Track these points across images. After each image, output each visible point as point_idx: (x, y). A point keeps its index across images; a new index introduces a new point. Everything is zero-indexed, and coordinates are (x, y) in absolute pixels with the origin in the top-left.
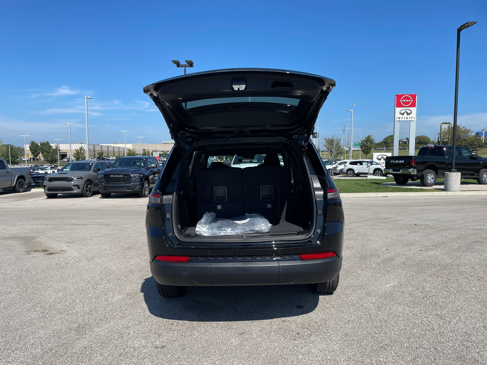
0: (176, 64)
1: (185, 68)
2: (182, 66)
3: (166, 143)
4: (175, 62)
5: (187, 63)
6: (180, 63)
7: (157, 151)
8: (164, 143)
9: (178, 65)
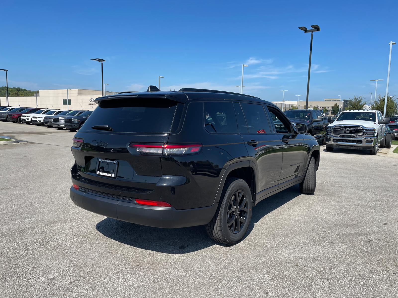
0: (304, 30)
1: (312, 33)
2: (309, 31)
3: (328, 100)
4: (302, 28)
5: (313, 28)
6: (307, 29)
7: (318, 107)
8: (326, 101)
9: (306, 31)
